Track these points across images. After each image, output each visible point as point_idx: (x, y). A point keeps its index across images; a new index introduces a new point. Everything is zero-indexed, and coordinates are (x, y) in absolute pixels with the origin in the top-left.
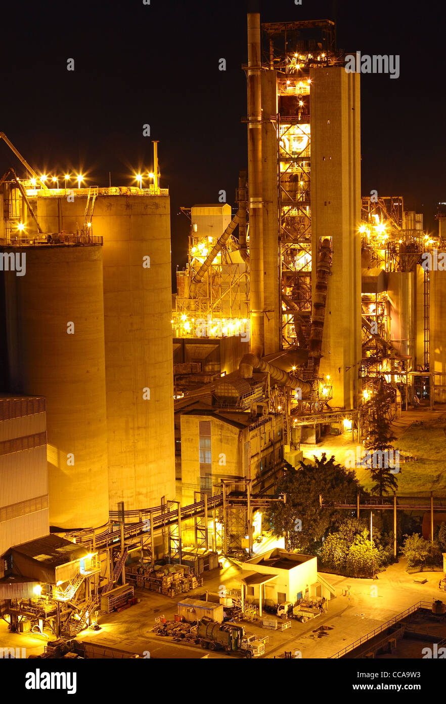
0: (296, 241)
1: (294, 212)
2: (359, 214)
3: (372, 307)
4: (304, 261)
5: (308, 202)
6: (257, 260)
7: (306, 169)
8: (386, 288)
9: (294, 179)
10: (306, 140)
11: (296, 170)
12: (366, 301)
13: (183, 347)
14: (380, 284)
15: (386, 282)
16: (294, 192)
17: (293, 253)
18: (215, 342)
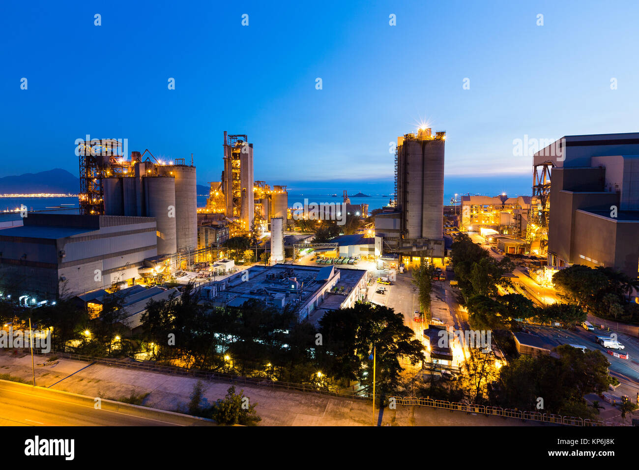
0: (237, 189)
1: (236, 182)
2: (253, 184)
3: (257, 207)
4: (239, 194)
5: (240, 179)
6: (226, 194)
7: (239, 171)
8: (261, 203)
9: (236, 174)
10: (239, 164)
11: (236, 171)
12: (255, 206)
13: (206, 216)
14: (259, 201)
15: (261, 201)
16: (236, 177)
17: (236, 192)
18: (215, 214)
